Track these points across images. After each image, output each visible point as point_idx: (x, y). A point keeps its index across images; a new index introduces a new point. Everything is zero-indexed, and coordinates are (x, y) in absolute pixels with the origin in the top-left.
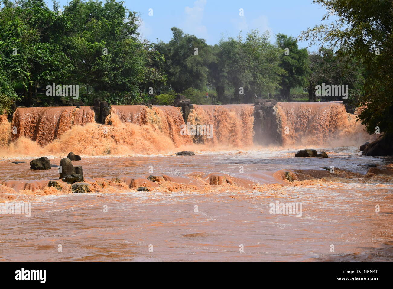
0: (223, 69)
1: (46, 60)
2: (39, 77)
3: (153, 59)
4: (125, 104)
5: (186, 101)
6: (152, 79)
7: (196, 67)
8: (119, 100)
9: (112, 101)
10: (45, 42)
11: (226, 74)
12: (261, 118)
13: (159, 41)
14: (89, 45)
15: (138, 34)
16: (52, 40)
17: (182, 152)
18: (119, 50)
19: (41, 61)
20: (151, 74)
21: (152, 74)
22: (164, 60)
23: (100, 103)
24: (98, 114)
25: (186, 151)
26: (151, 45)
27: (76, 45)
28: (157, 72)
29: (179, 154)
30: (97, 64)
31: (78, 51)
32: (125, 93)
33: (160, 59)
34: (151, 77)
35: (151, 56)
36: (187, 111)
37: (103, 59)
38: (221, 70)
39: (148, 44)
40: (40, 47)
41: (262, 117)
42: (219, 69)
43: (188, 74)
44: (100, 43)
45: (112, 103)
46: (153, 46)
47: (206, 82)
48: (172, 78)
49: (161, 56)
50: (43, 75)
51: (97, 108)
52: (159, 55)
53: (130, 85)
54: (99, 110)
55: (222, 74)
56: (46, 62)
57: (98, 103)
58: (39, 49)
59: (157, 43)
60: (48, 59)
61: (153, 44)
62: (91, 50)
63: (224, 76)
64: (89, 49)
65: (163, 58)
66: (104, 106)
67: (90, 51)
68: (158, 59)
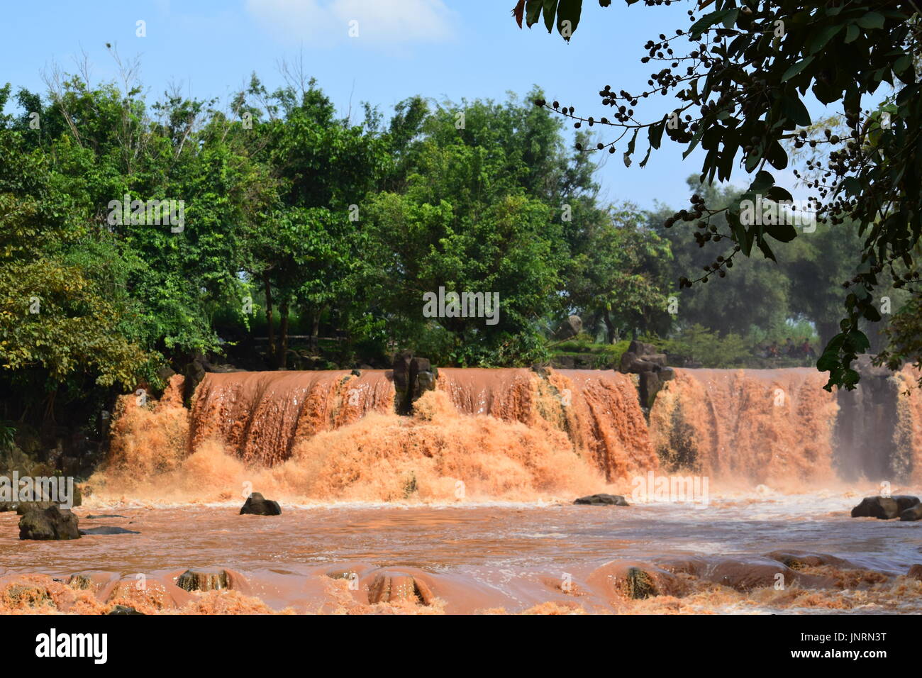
0: (831, 279)
1: (311, 253)
2: (295, 294)
3: (641, 251)
4: (501, 365)
5: (652, 360)
6: (636, 304)
7: (754, 273)
8: (487, 356)
9: (468, 357)
10: (318, 205)
11: (840, 292)
12: (857, 406)
13: (660, 207)
14: (413, 213)
15: (596, 188)
16: (336, 201)
17: (594, 496)
18: (488, 224)
19: (299, 255)
20: (634, 292)
21: (636, 289)
22: (670, 254)
23: (408, 361)
24: (404, 392)
25: (606, 493)
26: (638, 218)
27: (376, 213)
28: (650, 285)
29: (579, 502)
30: (432, 261)
31: (382, 228)
32: (505, 338)
33: (662, 253)
34: (632, 299)
35: (638, 244)
36: (652, 386)
37: (446, 247)
38: (827, 279)
39: (633, 214)
40: (299, 219)
41: (860, 402)
42: (821, 278)
43: (732, 290)
44: (438, 207)
45: (468, 362)
46: (646, 218)
47: (783, 311)
48: (690, 301)
49: (662, 244)
50: (304, 291)
51: (400, 375)
52: (657, 242)
53: (515, 315)
54: (407, 378)
55: (829, 291)
56: (309, 258)
57: (405, 362)
58: (295, 222)
59: (653, 210)
60: (316, 249)
61: (645, 212)
62: (418, 224)
63: (833, 297)
64: (413, 221)
65: (667, 249)
66: (420, 369)
67: (416, 228)
68: (654, 253)
